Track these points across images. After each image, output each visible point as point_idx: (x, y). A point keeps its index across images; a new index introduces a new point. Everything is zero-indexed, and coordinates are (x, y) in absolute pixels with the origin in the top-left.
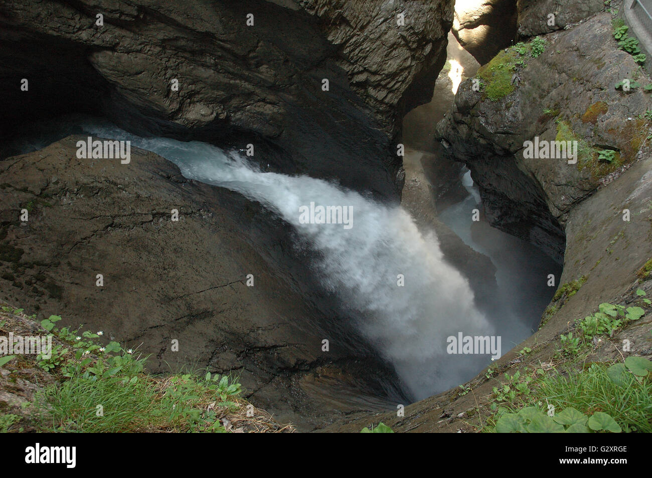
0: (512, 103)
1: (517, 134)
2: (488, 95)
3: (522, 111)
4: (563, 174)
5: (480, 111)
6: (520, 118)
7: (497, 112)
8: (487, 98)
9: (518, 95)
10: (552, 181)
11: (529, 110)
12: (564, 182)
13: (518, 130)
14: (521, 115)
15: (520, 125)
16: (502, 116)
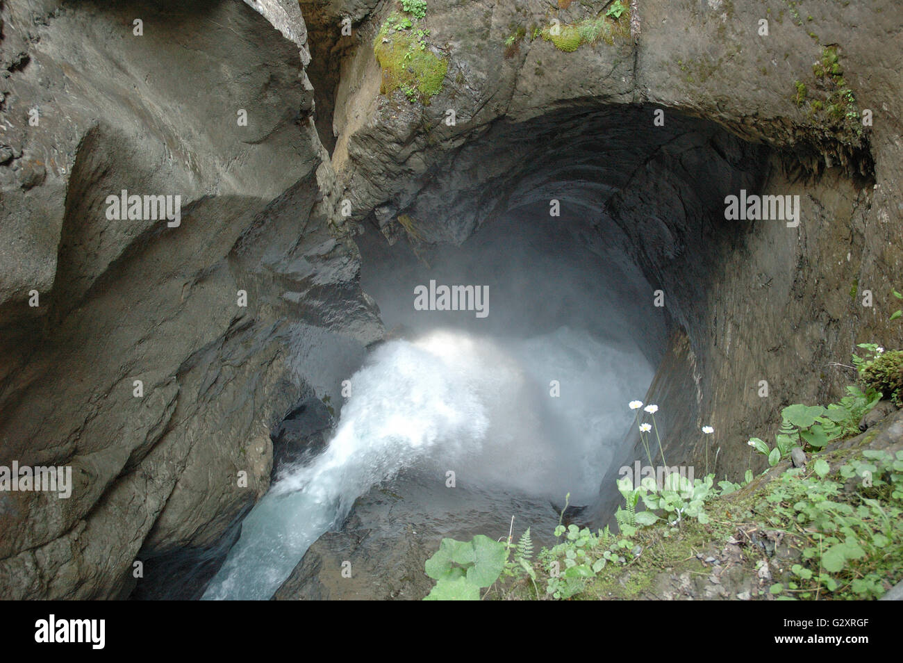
0: (460, 72)
1: (495, 93)
2: (428, 94)
3: (479, 69)
4: (603, 63)
5: (437, 116)
6: (484, 76)
7: (453, 98)
8: (430, 97)
9: (457, 61)
10: (600, 79)
11: (484, 61)
12: (611, 67)
13: (492, 90)
14: (481, 73)
15: (491, 82)
16: (464, 95)
